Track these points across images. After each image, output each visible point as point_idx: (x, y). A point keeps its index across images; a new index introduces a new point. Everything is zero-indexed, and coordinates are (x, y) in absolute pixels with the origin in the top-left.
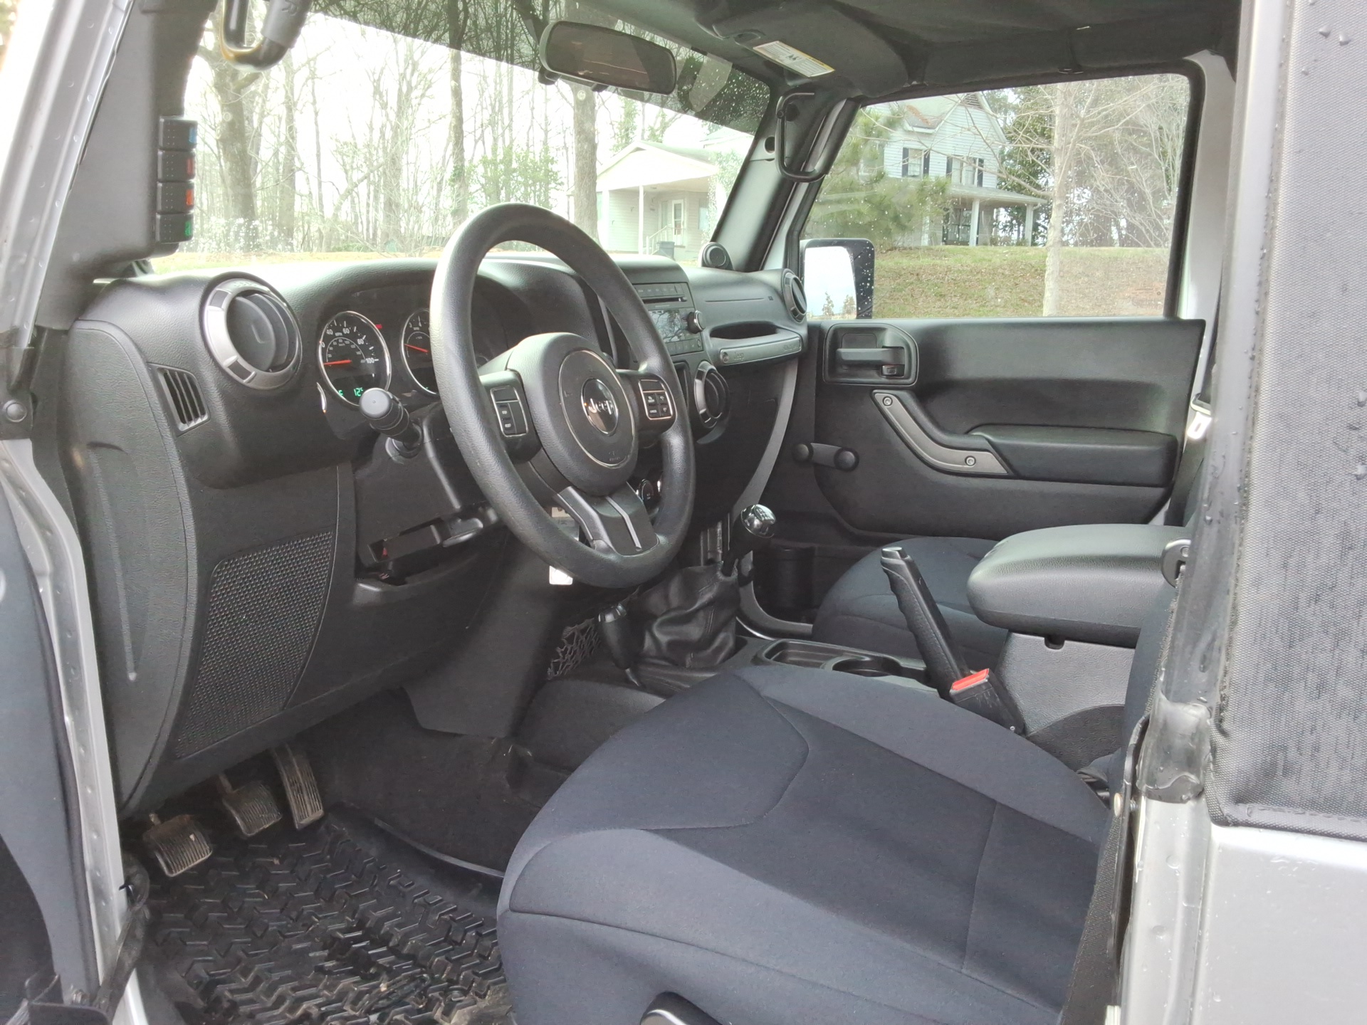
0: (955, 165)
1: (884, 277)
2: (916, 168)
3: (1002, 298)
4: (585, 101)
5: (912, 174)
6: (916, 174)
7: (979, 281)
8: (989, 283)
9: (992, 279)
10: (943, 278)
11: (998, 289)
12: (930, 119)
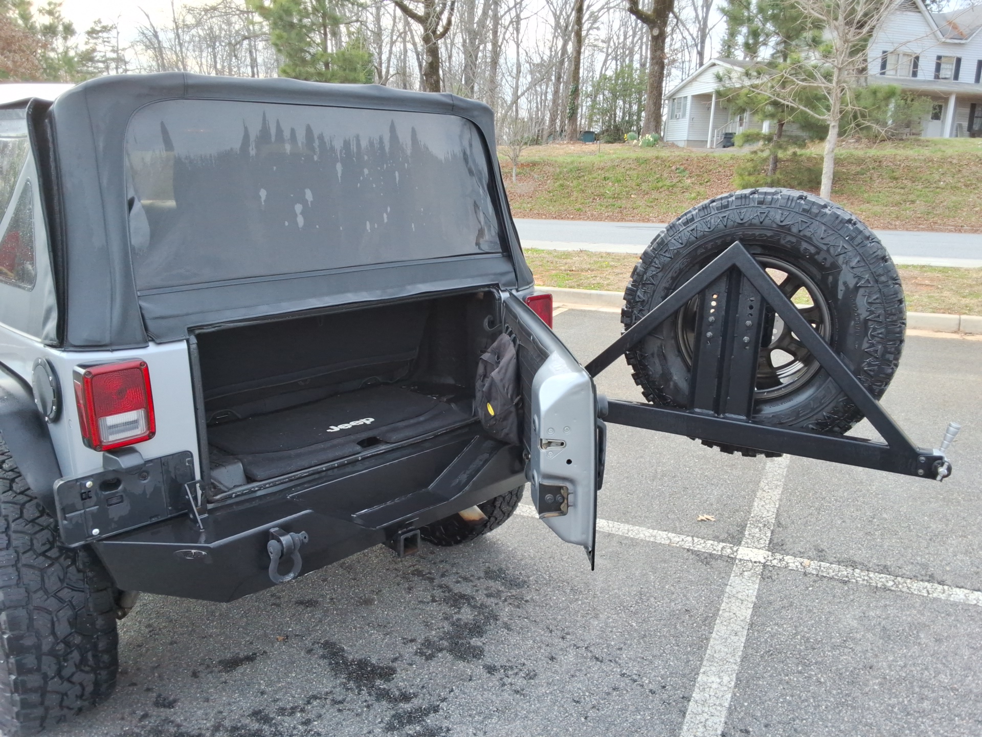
1: (852, 163)
2: (947, 71)
3: (944, 181)
4: (658, 36)
5: (943, 76)
6: (947, 76)
7: (929, 167)
8: (937, 170)
9: (941, 166)
10: (900, 165)
11: (943, 174)
12: (965, 31)
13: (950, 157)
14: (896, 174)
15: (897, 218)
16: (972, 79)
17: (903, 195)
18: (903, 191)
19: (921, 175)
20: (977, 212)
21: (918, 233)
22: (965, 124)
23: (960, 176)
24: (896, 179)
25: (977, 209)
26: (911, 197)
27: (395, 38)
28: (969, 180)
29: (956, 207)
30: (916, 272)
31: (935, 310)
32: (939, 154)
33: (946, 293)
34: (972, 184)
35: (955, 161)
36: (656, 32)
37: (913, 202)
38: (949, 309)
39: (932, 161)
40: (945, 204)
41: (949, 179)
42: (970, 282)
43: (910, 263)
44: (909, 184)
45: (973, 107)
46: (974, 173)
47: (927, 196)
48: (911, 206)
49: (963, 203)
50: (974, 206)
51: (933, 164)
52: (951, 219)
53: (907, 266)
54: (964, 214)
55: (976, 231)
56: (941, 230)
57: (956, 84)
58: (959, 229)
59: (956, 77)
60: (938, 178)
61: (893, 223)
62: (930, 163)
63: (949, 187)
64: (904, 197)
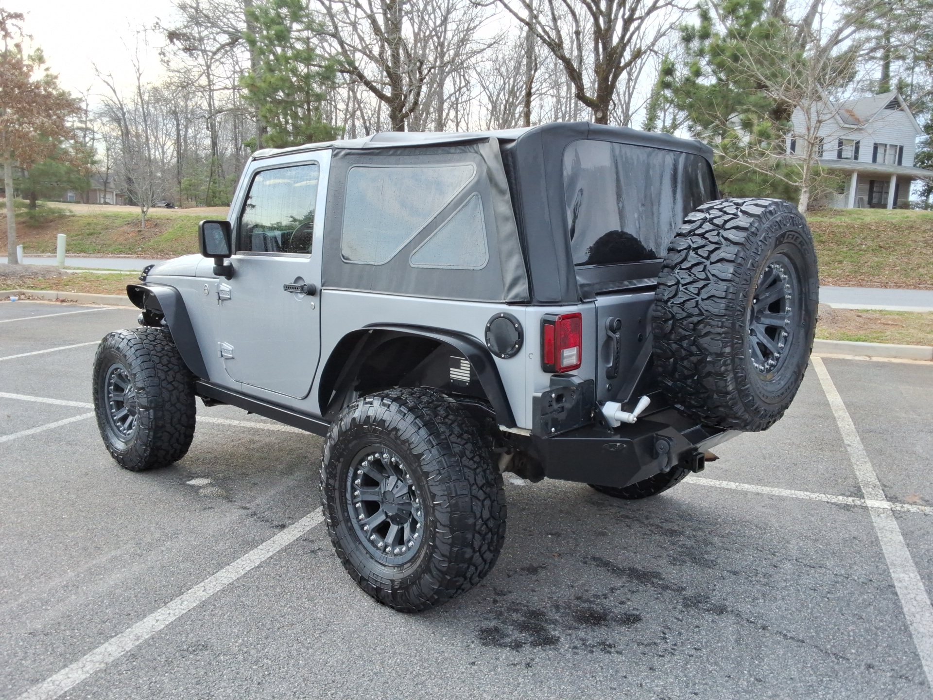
0: (880, 150)
2: (848, 152)
3: (866, 245)
5: (845, 157)
6: (848, 157)
7: (851, 233)
8: (859, 235)
9: (861, 232)
10: (825, 231)
11: (864, 238)
12: (862, 118)
13: (869, 224)
14: (823, 238)
15: (829, 275)
16: (870, 160)
17: (831, 256)
18: (830, 253)
19: (845, 239)
20: (898, 271)
21: (849, 288)
22: (866, 198)
23: (879, 240)
24: (824, 242)
25: (897, 268)
26: (839, 258)
27: (348, 117)
28: (887, 244)
29: (879, 267)
30: (877, 315)
31: (909, 343)
32: (859, 222)
33: (912, 331)
34: (890, 247)
35: (873, 228)
36: (600, 115)
37: (840, 262)
38: (920, 342)
39: (853, 227)
40: (869, 264)
41: (870, 243)
42: (927, 322)
43: (869, 309)
44: (835, 247)
45: (872, 183)
46: (892, 238)
47: (852, 257)
48: (840, 265)
49: (884, 263)
50: (895, 266)
51: (854, 229)
52: (876, 277)
53: (867, 311)
54: (887, 272)
55: (899, 287)
56: (869, 286)
57: (857, 163)
58: (884, 285)
59: (856, 158)
60: (860, 242)
61: (827, 280)
62: (852, 229)
63: (870, 249)
64: (833, 258)
